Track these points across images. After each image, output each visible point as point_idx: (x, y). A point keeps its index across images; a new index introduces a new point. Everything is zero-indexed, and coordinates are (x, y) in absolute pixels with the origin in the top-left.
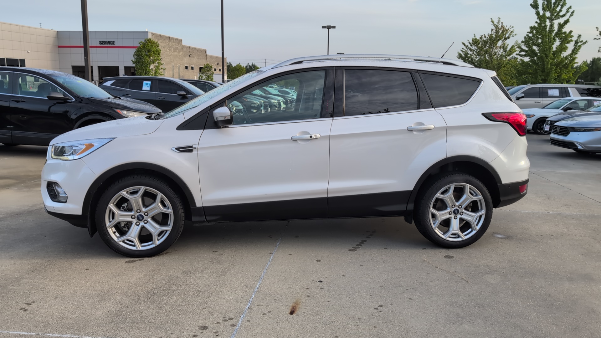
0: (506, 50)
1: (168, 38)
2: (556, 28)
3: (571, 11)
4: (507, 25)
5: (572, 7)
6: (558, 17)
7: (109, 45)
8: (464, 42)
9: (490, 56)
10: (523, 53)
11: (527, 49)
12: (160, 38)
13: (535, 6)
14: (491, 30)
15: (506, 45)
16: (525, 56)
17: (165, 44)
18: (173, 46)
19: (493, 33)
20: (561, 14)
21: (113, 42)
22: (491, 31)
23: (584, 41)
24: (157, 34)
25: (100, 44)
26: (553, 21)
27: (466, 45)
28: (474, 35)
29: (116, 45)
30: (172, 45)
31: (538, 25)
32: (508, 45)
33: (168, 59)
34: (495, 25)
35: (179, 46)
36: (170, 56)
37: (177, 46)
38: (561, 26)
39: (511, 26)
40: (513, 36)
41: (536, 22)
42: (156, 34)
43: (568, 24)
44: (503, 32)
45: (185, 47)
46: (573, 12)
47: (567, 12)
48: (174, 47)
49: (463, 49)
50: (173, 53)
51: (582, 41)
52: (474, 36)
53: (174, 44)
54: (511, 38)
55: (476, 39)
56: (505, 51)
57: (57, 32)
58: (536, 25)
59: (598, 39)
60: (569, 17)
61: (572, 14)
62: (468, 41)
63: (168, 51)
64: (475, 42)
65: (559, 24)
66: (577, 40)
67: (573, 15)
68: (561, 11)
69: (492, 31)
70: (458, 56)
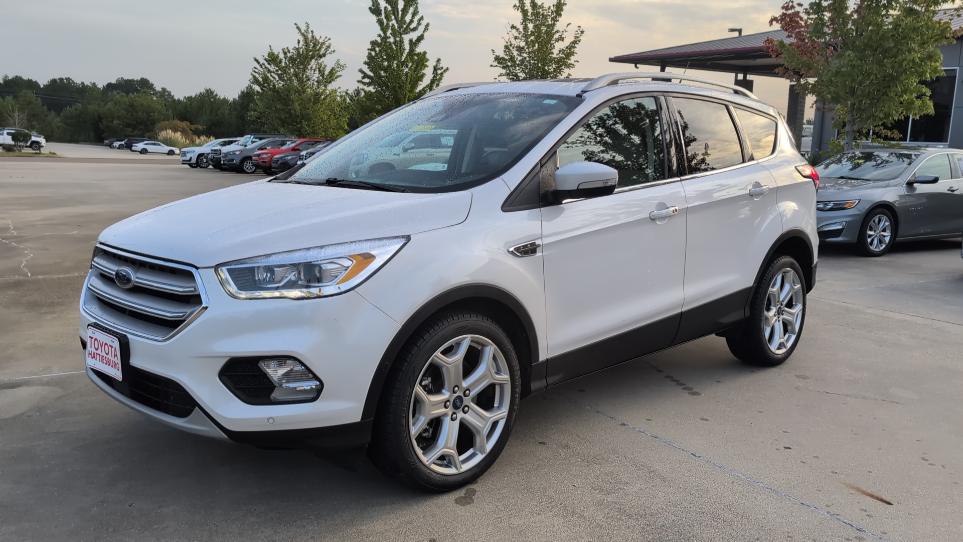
0: (324, 74)
2: (407, 46)
3: (424, 23)
4: (320, 35)
5: (424, 18)
6: (407, 30)
8: (257, 58)
9: (301, 81)
10: (367, 80)
11: (372, 74)
13: (375, 10)
14: (297, 42)
15: (323, 66)
16: (369, 84)
19: (300, 46)
20: (412, 26)
22: (297, 44)
23: (445, 68)
26: (402, 36)
27: (261, 63)
28: (270, 46)
31: (381, 40)
32: (326, 66)
34: (303, 35)
38: (413, 44)
39: (326, 37)
40: (331, 53)
41: (379, 36)
43: (422, 41)
44: (315, 45)
46: (428, 25)
47: (419, 24)
49: (255, 68)
51: (442, 68)
52: (269, 48)
54: (328, 56)
55: (273, 54)
56: (323, 76)
58: (379, 40)
59: (495, 66)
60: (424, 32)
61: (426, 27)
62: (264, 56)
64: (273, 59)
65: (411, 41)
66: (436, 66)
67: (428, 29)
68: (411, 21)
69: (299, 42)
70: (251, 81)
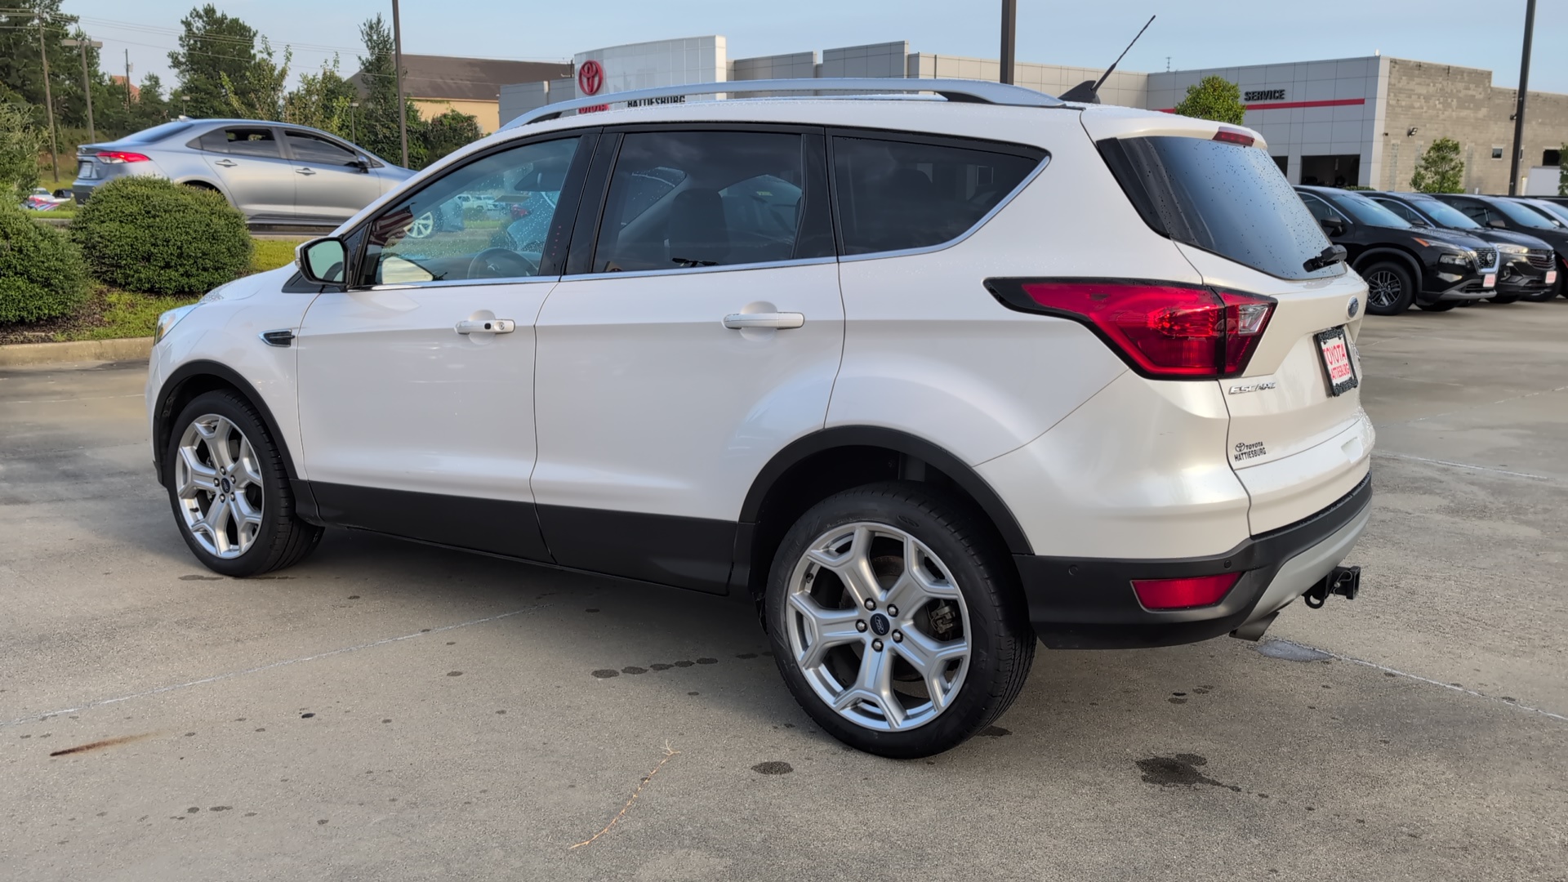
1: (1444, 69)
7: (1268, 102)
12: (1417, 72)
17: (1432, 89)
18: (1457, 91)
21: (1282, 91)
24: (1410, 61)
25: (1246, 99)
29: (1288, 99)
30: (1455, 91)
33: (1436, 130)
35: (1481, 90)
36: (1445, 120)
37: (1471, 92)
42: (1405, 61)
45: (1499, 93)
48: (1461, 95)
50: (1454, 113)
53: (1460, 86)
57: (1149, 76)
63: (1439, 106)
